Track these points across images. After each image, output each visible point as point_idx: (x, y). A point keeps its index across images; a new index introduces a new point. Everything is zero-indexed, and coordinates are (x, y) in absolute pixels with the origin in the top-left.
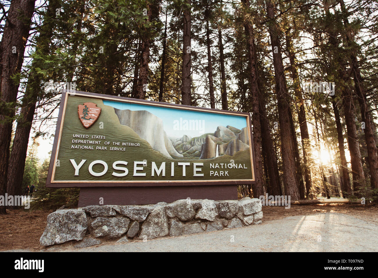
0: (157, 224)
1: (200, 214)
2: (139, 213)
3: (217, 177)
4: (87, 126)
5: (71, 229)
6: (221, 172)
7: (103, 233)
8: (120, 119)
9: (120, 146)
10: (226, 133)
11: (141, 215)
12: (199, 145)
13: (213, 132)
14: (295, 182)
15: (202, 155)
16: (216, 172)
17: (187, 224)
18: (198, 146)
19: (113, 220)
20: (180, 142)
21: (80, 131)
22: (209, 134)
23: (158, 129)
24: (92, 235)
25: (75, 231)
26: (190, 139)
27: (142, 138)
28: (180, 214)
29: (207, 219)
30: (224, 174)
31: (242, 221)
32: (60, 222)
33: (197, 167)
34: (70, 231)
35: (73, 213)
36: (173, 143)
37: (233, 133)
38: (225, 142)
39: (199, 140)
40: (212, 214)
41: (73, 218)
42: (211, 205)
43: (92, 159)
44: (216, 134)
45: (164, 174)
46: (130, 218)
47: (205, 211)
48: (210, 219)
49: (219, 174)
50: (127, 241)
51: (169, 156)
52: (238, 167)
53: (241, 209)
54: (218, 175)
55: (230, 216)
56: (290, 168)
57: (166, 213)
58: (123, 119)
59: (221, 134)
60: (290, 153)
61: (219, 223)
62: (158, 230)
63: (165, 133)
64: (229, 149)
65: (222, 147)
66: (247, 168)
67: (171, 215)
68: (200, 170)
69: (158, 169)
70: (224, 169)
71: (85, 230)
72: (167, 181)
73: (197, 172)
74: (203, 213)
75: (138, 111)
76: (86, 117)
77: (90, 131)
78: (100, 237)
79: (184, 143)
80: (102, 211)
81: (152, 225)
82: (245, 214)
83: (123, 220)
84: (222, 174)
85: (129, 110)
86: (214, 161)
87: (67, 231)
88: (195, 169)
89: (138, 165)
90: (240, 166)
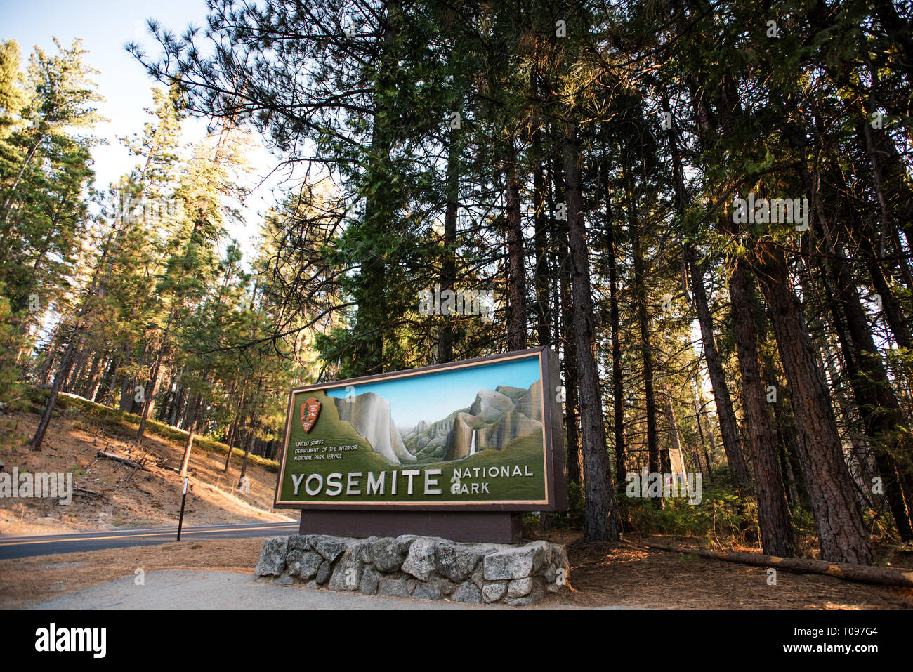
1: (407, 564)
3: (465, 496)
4: (307, 430)
5: (272, 560)
6: (473, 485)
7: (296, 571)
8: (341, 412)
9: (337, 451)
10: (494, 403)
11: (331, 552)
12: (443, 435)
13: (469, 406)
15: (445, 453)
16: (465, 485)
17: (386, 578)
18: (441, 439)
19: (306, 555)
20: (413, 434)
21: (302, 438)
22: (460, 411)
23: (383, 417)
24: (288, 572)
25: (274, 564)
26: (429, 427)
27: (362, 437)
28: (376, 558)
29: (414, 575)
31: (479, 591)
32: (266, 550)
33: (431, 477)
35: (277, 541)
36: (403, 438)
37: (509, 400)
38: (489, 422)
39: (444, 426)
40: (422, 567)
41: (276, 547)
42: (423, 549)
43: (309, 474)
44: (473, 410)
45: (382, 492)
46: (322, 555)
47: (413, 560)
48: (418, 576)
49: (470, 489)
50: (316, 587)
51: (394, 460)
52: (511, 473)
53: (480, 565)
54: (467, 491)
55: (457, 576)
57: (360, 554)
58: (345, 412)
59: (483, 406)
61: (436, 586)
62: (347, 578)
63: (392, 422)
64: (496, 436)
65: (483, 433)
66: (532, 474)
67: (366, 559)
68: (435, 482)
69: (376, 483)
70: (480, 480)
71: (282, 564)
72: (384, 503)
73: (431, 487)
75: (363, 395)
76: (306, 419)
77: (311, 436)
78: (293, 576)
79: (420, 435)
82: (485, 577)
83: (314, 556)
84: (476, 489)
86: (463, 464)
87: (270, 563)
88: (428, 482)
89: (353, 478)
90: (517, 471)
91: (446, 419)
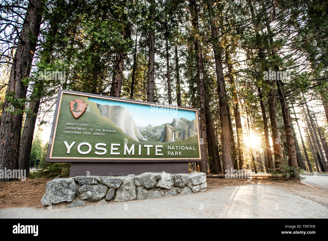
0: (128, 190)
1: (160, 184)
2: (114, 182)
3: (173, 156)
4: (77, 117)
5: (64, 193)
6: (176, 152)
7: (88, 196)
8: (101, 111)
9: (101, 132)
10: (180, 123)
11: (116, 183)
12: (160, 132)
13: (171, 122)
14: (231, 160)
15: (162, 139)
16: (172, 152)
17: (150, 191)
18: (159, 133)
19: (95, 187)
20: (145, 130)
21: (72, 121)
22: (167, 124)
23: (129, 119)
24: (80, 198)
25: (67, 195)
26: (153, 128)
27: (117, 126)
28: (145, 183)
29: (165, 187)
30: (178, 154)
31: (191, 189)
32: (56, 188)
33: (158, 148)
34: (63, 194)
35: (65, 181)
36: (140, 131)
37: (185, 123)
38: (179, 130)
39: (160, 128)
40: (169, 184)
41: (65, 185)
42: (168, 177)
43: (80, 142)
44: (172, 124)
45: (133, 154)
46: (108, 185)
47: (164, 182)
48: (168, 188)
49: (175, 154)
50: (106, 203)
51: (137, 140)
52: (189, 149)
53: (190, 180)
54: (173, 154)
55: (182, 185)
56: (227, 150)
57: (134, 182)
58: (103, 112)
59: (177, 124)
60: (228, 139)
61: (174, 191)
62: (128, 195)
63: (134, 122)
64: (182, 135)
65: (177, 134)
66: (195, 150)
67: (138, 184)
68: (160, 150)
69: (129, 149)
70: (178, 151)
71: (74, 194)
72: (135, 159)
73: (158, 152)
74: (162, 183)
75: (115, 106)
76: (76, 110)
77: (79, 120)
78: (85, 200)
79: (149, 130)
80: (87, 180)
81: (124, 191)
82: (194, 184)
83: (102, 187)
84: (177, 154)
85: (108, 106)
86: (171, 144)
87: (61, 195)
88: (157, 150)
89: (114, 146)
90: (190, 148)
91: (161, 126)
